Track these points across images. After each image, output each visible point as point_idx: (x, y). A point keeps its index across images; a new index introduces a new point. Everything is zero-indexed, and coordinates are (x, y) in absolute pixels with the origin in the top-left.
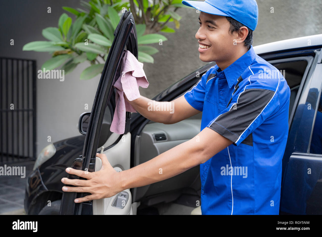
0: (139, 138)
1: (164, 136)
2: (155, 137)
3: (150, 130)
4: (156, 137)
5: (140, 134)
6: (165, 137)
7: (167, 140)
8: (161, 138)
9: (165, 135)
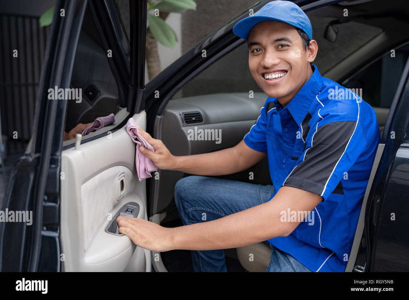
0: (161, 118)
1: (200, 117)
2: (184, 119)
3: (177, 107)
4: (186, 118)
5: (162, 113)
6: (202, 118)
7: (203, 122)
8: (194, 119)
9: (201, 115)
